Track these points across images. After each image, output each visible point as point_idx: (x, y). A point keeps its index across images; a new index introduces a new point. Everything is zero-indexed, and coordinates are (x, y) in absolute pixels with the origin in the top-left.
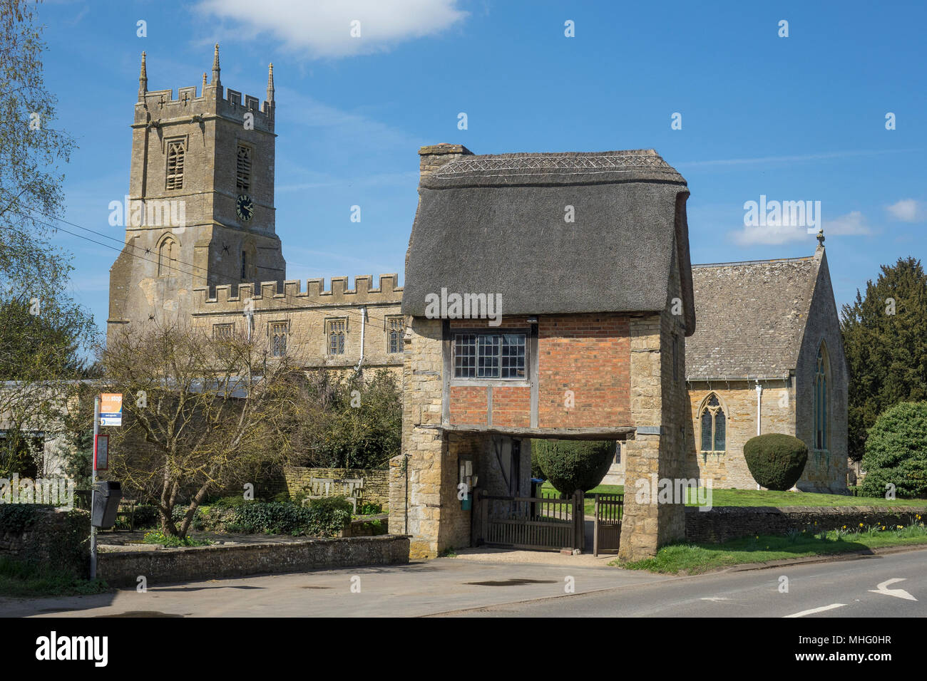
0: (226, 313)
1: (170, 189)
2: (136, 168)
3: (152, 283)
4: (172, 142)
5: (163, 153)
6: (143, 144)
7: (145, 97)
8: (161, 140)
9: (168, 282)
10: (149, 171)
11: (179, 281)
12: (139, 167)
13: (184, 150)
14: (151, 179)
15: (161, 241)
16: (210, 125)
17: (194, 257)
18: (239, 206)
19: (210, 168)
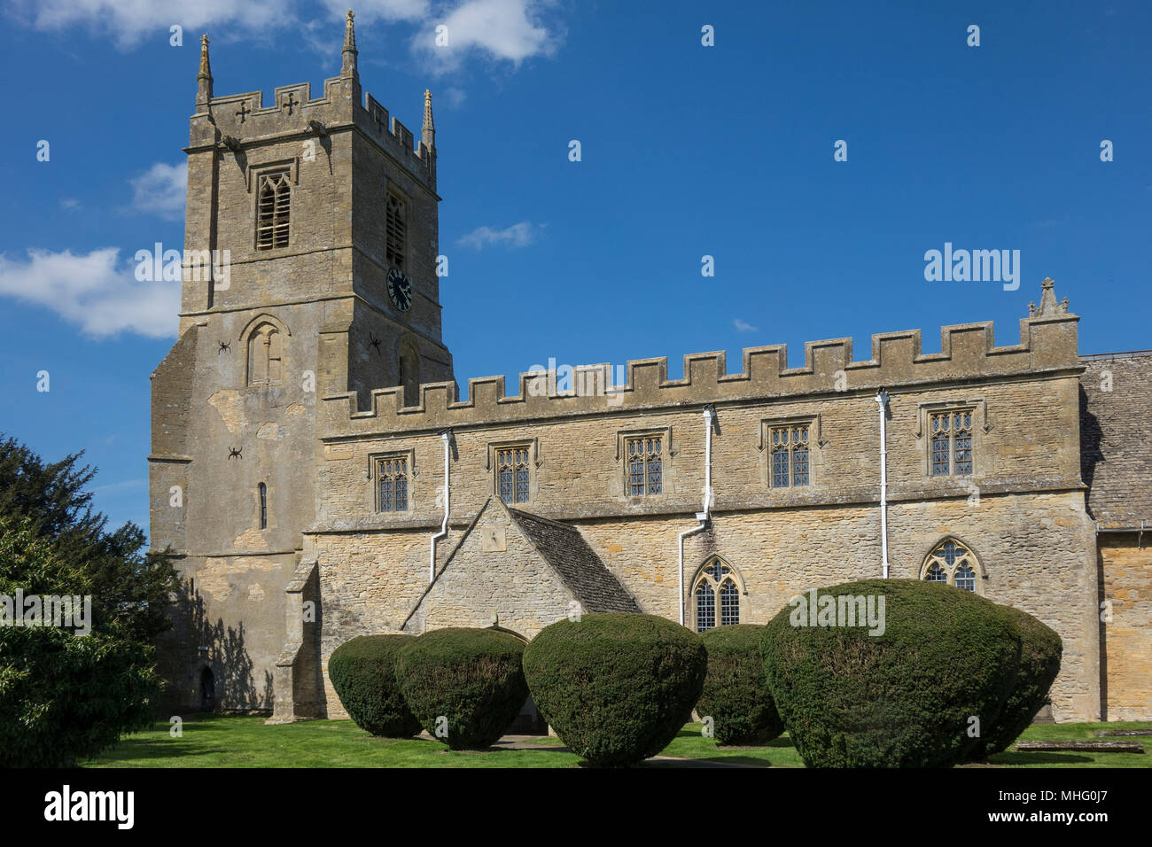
0: (396, 434)
1: (263, 249)
2: (197, 217)
3: (234, 398)
4: (264, 173)
5: (249, 191)
6: (209, 178)
7: (209, 106)
8: (244, 171)
9: (266, 394)
10: (221, 221)
11: (289, 392)
12: (203, 215)
13: (290, 184)
14: (225, 235)
15: (251, 328)
16: (343, 142)
17: (320, 350)
18: (390, 284)
19: (344, 208)
